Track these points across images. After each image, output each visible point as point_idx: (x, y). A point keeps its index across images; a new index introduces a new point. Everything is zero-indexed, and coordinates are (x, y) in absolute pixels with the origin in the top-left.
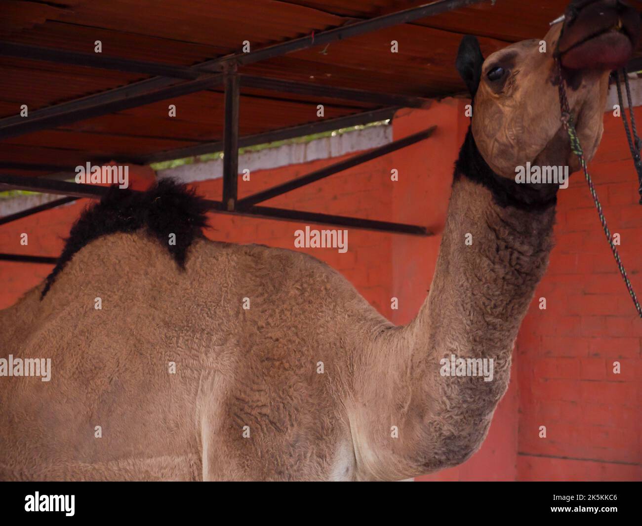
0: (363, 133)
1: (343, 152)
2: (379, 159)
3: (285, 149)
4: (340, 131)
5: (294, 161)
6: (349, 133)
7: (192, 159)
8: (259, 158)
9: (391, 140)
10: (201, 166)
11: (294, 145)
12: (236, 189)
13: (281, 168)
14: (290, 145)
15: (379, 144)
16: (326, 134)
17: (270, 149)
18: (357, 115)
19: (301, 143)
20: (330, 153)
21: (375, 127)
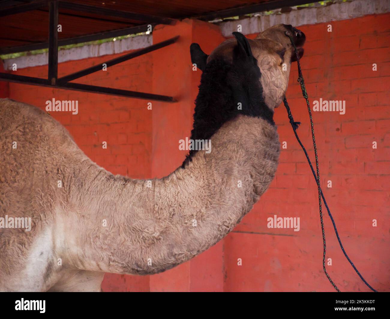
0: (135, 39)
1: (122, 51)
2: (144, 55)
3: (86, 48)
4: (119, 37)
5: (92, 56)
6: (125, 39)
7: (26, 53)
8: (70, 53)
9: (152, 44)
10: (33, 57)
11: (92, 46)
12: (57, 72)
13: (83, 59)
14: (89, 45)
15: (144, 46)
16: (111, 39)
17: (77, 47)
18: (131, 28)
19: (96, 45)
20: (114, 51)
21: (141, 35)
